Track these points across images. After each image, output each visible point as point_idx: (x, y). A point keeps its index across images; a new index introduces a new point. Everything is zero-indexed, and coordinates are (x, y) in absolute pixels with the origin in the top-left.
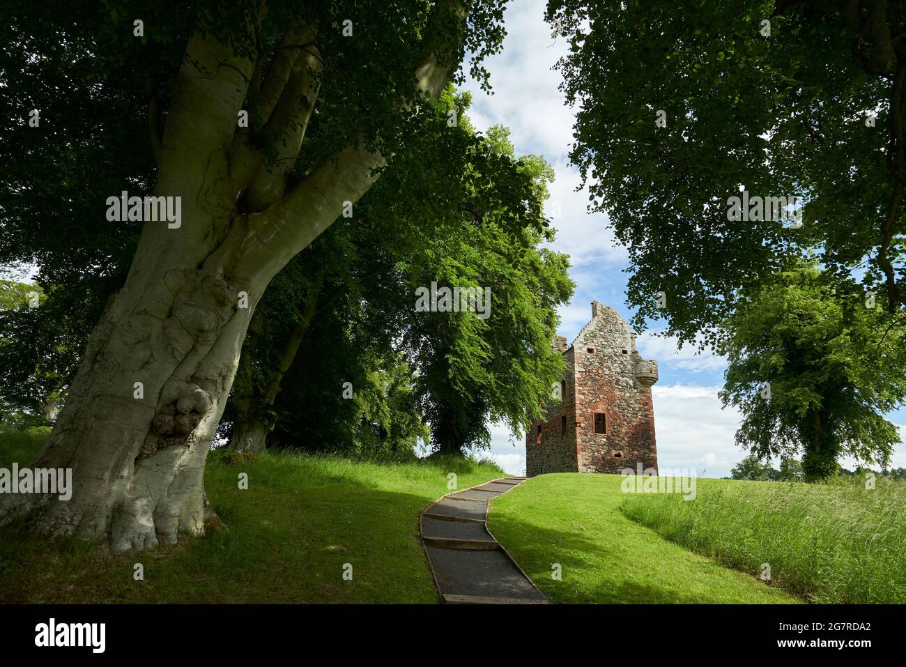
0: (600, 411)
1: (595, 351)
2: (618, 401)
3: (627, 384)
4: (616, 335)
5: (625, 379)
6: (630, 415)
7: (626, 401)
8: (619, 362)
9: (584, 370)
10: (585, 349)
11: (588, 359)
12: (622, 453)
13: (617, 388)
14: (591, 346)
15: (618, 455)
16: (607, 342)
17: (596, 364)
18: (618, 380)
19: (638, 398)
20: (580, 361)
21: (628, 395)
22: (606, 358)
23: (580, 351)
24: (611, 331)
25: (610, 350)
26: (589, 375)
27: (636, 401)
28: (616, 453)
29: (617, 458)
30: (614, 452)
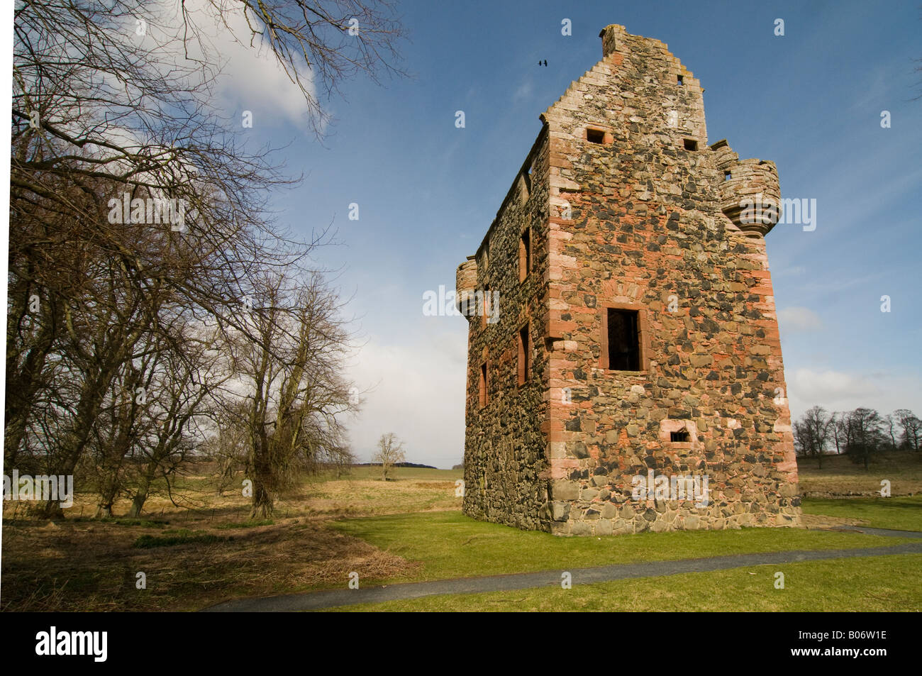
0: (623, 300)
1: (609, 138)
2: (675, 273)
3: (702, 227)
4: (668, 102)
5: (692, 213)
6: (713, 312)
7: (698, 272)
8: (677, 170)
9: (577, 187)
10: (580, 132)
11: (590, 157)
12: (691, 427)
13: (673, 238)
14: (600, 125)
15: (680, 436)
16: (644, 117)
17: (612, 171)
18: (675, 217)
19: (731, 265)
20: (565, 164)
21: (702, 257)
22: (642, 158)
23: (565, 135)
24: (652, 92)
25: (652, 138)
26: (594, 201)
27: (727, 273)
28: (676, 426)
29: (677, 444)
30: (668, 427)
